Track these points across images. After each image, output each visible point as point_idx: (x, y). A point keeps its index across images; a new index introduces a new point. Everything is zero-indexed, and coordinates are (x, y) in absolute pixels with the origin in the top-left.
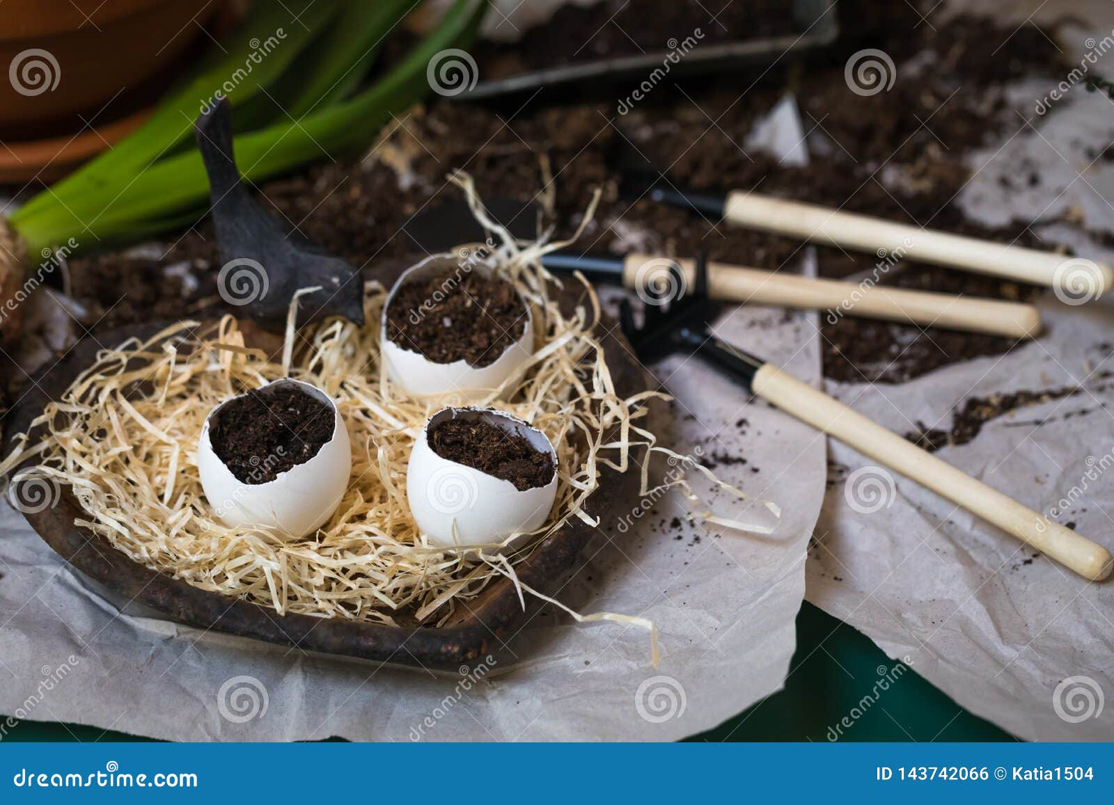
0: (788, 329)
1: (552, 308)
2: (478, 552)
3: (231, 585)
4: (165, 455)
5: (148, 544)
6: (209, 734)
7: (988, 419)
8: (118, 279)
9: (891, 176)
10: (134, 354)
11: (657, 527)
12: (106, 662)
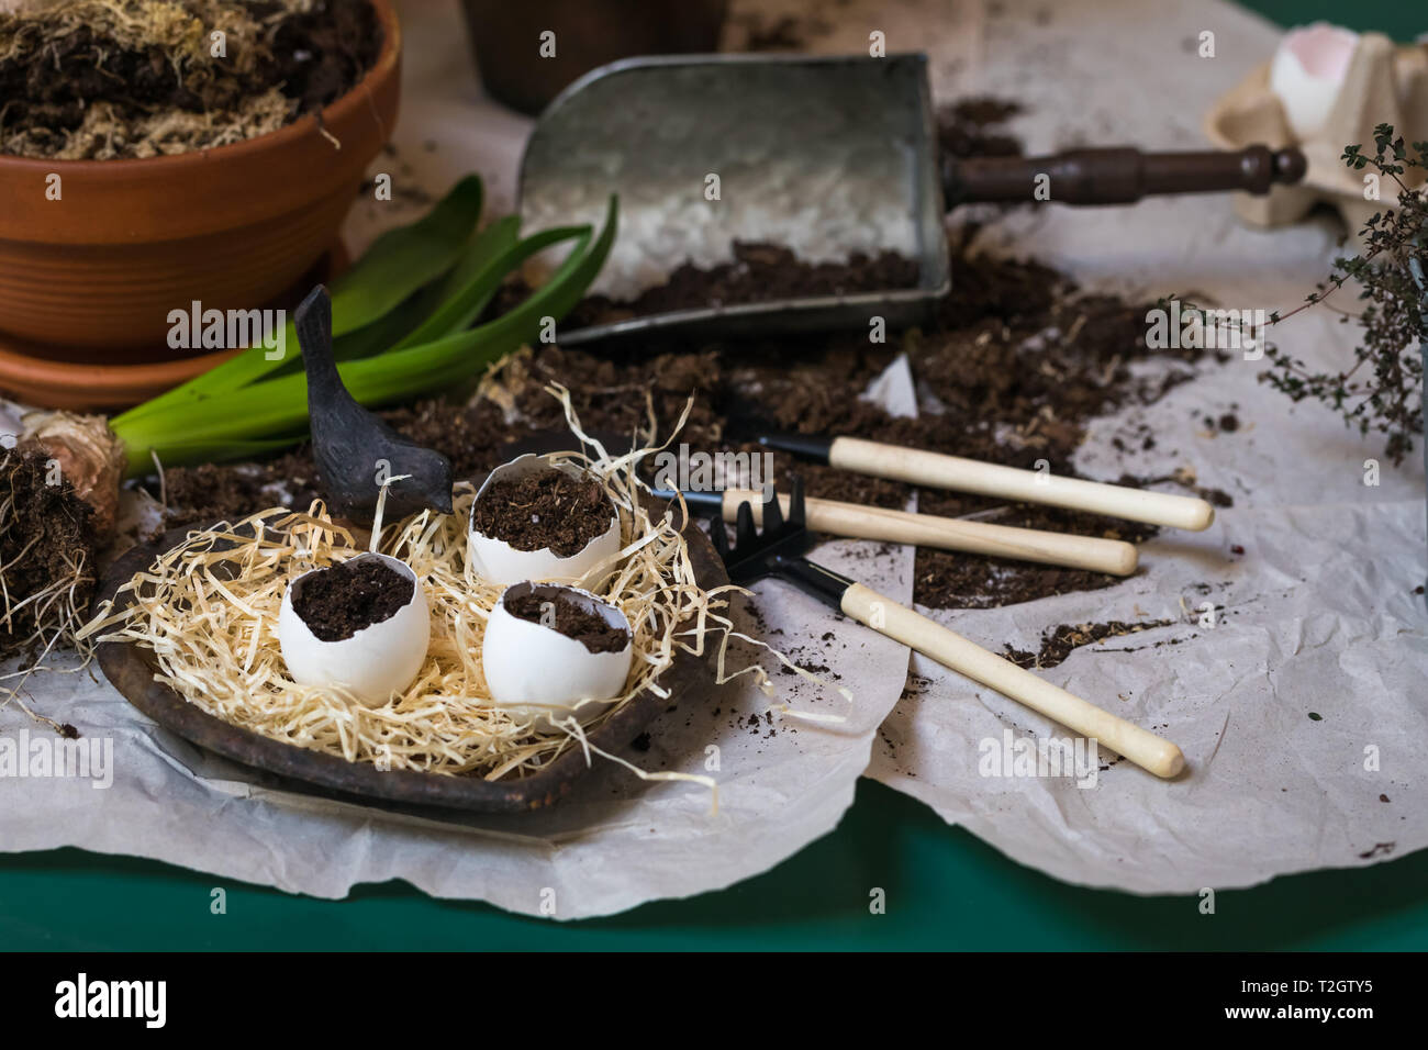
0: (884, 560)
1: (641, 513)
2: (548, 714)
3: (303, 739)
4: (248, 630)
5: (224, 702)
6: (274, 875)
7: (1078, 645)
8: (214, 488)
9: (1002, 434)
10: (221, 535)
11: (735, 723)
12: (177, 809)
